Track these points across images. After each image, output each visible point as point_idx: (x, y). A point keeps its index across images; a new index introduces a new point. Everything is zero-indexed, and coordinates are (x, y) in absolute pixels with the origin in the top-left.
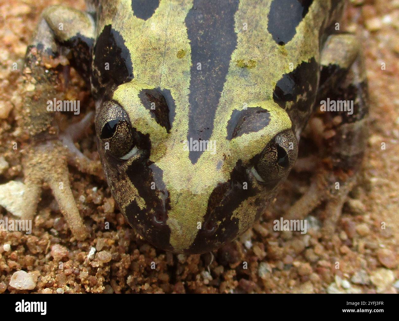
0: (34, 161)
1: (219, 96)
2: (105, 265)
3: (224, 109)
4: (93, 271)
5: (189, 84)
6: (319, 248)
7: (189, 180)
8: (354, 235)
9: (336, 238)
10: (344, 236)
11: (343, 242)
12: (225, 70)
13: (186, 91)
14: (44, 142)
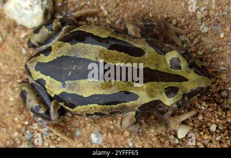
0: (174, 127)
1: (166, 73)
2: (206, 103)
3: (170, 71)
4: (209, 107)
5: (162, 82)
6: (190, 35)
7: (194, 81)
8: (185, 24)
9: (187, 30)
10: (186, 27)
11: (188, 27)
12: (156, 71)
13: (165, 83)
14: (167, 124)
